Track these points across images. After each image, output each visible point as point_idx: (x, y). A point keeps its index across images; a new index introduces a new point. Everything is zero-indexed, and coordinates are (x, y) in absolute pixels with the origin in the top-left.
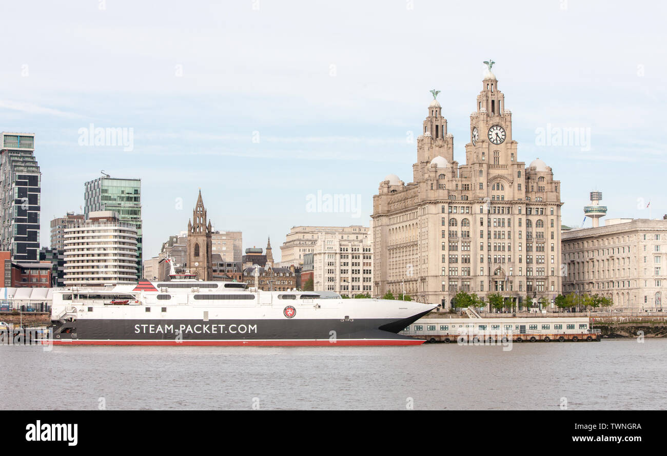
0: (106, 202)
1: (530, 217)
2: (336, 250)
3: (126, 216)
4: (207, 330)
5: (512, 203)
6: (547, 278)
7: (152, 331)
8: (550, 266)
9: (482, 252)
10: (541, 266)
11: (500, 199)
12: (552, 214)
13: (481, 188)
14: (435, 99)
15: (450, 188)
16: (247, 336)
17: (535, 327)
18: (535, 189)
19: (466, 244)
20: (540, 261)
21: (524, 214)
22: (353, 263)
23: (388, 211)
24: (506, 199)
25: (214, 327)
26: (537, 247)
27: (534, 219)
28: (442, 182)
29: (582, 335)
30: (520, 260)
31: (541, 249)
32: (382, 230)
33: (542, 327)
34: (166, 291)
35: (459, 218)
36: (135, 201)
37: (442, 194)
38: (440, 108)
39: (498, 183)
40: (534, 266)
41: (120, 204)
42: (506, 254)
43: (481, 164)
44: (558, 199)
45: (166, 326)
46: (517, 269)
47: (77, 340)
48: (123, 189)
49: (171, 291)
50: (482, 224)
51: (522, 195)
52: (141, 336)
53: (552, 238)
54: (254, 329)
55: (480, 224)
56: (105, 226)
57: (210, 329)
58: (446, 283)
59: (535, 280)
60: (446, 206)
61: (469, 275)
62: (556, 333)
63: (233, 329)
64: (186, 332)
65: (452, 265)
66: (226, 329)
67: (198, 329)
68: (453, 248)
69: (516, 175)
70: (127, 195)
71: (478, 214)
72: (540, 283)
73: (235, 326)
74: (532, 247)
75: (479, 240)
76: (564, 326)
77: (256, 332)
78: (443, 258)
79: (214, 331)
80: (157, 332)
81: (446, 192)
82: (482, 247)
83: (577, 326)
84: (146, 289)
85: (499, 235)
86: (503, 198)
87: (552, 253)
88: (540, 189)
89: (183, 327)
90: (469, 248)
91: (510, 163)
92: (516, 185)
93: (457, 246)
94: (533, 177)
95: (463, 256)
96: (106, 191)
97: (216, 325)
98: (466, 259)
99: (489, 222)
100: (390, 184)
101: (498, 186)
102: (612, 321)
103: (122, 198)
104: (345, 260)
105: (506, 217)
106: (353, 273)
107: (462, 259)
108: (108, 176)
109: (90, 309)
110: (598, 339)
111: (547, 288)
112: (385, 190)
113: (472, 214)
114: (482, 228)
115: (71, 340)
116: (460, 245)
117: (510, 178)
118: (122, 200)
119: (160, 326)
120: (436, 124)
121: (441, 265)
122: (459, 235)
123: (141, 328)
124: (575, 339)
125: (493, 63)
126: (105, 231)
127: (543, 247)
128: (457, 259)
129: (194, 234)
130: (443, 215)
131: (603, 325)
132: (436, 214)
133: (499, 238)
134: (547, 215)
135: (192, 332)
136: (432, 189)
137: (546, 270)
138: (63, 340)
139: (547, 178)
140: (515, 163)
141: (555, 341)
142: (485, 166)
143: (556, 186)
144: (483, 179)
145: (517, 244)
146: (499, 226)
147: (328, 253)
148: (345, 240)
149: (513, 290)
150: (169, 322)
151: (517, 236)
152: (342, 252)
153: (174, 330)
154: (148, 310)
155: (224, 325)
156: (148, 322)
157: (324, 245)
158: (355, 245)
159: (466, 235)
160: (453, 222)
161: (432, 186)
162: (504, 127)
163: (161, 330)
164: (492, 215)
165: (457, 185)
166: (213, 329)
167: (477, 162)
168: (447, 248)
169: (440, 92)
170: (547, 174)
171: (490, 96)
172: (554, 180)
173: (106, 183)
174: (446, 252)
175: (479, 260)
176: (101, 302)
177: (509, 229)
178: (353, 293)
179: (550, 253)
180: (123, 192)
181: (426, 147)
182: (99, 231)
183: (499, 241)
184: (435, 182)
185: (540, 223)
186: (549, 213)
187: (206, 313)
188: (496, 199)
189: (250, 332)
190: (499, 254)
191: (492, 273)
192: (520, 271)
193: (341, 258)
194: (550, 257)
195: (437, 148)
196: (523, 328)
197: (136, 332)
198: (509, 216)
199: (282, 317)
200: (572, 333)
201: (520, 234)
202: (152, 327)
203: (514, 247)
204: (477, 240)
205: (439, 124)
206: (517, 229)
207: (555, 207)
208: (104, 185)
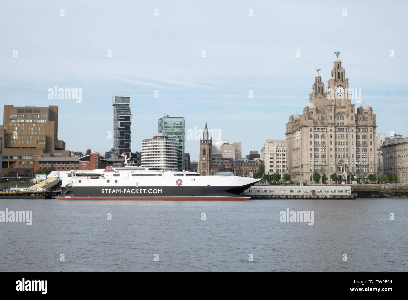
0: (166, 129)
1: (359, 134)
2: (274, 151)
3: (176, 135)
4: (138, 192)
5: (348, 126)
6: (368, 166)
7: (110, 192)
8: (370, 159)
9: (331, 152)
10: (365, 159)
11: (342, 124)
12: (371, 131)
13: (331, 118)
14: (318, 73)
15: (316, 119)
16: (157, 195)
17: (321, 191)
18: (362, 119)
19: (323, 148)
20: (364, 156)
21: (354, 132)
22: (283, 158)
23: (293, 131)
24: (345, 124)
25: (141, 190)
26: (363, 149)
27: (361, 134)
28: (311, 116)
29: (346, 196)
30: (353, 156)
31: (365, 150)
32: (289, 141)
33: (325, 191)
34: (118, 172)
35: (320, 134)
36: (181, 128)
37: (310, 122)
38: (321, 78)
39: (341, 116)
40: (361, 159)
41: (173, 130)
42: (345, 153)
43: (331, 106)
44: (374, 123)
45: (117, 190)
46: (351, 161)
47: (73, 197)
48: (175, 122)
49: (120, 172)
50: (331, 137)
51: (354, 122)
52: (105, 195)
53: (371, 144)
54: (161, 192)
55: (330, 137)
56: (159, 140)
57: (139, 191)
58: (312, 168)
59: (362, 167)
60: (313, 128)
61: (325, 163)
62: (331, 195)
63: (150, 191)
64: (127, 193)
65: (316, 159)
66: (147, 191)
67: (133, 191)
68: (316, 150)
69: (350, 112)
70: (177, 125)
71: (329, 132)
72: (365, 168)
73: (152, 190)
74: (360, 149)
75: (330, 145)
76: (337, 191)
77: (162, 193)
78: (311, 155)
79: (141, 192)
80: (112, 193)
81: (312, 121)
82: (331, 149)
83: (344, 191)
84: (109, 171)
85: (341, 143)
86: (343, 124)
87: (371, 152)
88: (365, 119)
89: (125, 190)
90: (325, 150)
91: (347, 105)
92: (350, 116)
93: (319, 149)
94: (361, 112)
95: (322, 154)
96: (166, 123)
97: (142, 189)
98: (323, 156)
99: (335, 136)
100: (294, 117)
101: (341, 117)
102: (381, 188)
103: (174, 127)
104: (279, 157)
105: (345, 133)
106: (283, 163)
107: (322, 155)
108: (168, 116)
109: (80, 182)
110: (355, 198)
111: (368, 171)
112: (291, 120)
113: (326, 132)
114: (331, 139)
115: (70, 197)
116: (320, 148)
117: (347, 113)
118: (175, 128)
119: (114, 190)
120: (319, 86)
121: (310, 158)
122: (320, 143)
123: (105, 191)
124: (342, 198)
125: (339, 53)
126: (159, 143)
127: (366, 149)
128: (319, 155)
129: (203, 144)
130: (311, 133)
131: (376, 191)
132: (307, 132)
133: (341, 144)
134: (368, 132)
135: (130, 193)
136: (305, 119)
137: (368, 161)
138: (66, 197)
139: (369, 113)
140: (350, 105)
141: (330, 199)
142: (333, 107)
143: (374, 117)
144: (332, 114)
145: (351, 148)
146: (341, 138)
147: (270, 153)
148: (280, 146)
149: (349, 171)
150: (119, 188)
151: (351, 143)
152: (278, 152)
153: (121, 192)
154: (108, 181)
155: (146, 189)
156: (108, 188)
157: (268, 149)
158: (284, 149)
159: (323, 143)
160: (316, 136)
161: (305, 118)
162: (344, 86)
163: (115, 192)
164: (337, 133)
165: (319, 117)
166: (140, 191)
167: (329, 105)
168: (313, 150)
169: (321, 69)
170: (369, 111)
171: (337, 70)
172: (373, 113)
173: (166, 119)
174: (312, 152)
175: (330, 156)
176: (86, 178)
177: (346, 140)
178: (283, 173)
179: (370, 152)
180: (175, 124)
181: (313, 98)
182: (156, 143)
183: (341, 146)
184: (307, 116)
185: (364, 137)
186: (369, 131)
187: (137, 183)
188: (340, 124)
189: (159, 193)
190: (341, 153)
191: (338, 162)
192: (352, 161)
193: (277, 155)
194: (370, 154)
195: (319, 99)
196: (314, 192)
197: (102, 193)
198: (346, 133)
199: (175, 185)
200: (340, 195)
201: (353, 142)
202: (110, 190)
203: (349, 149)
204: (329, 146)
205: (320, 86)
206: (351, 139)
207: (373, 128)
208: (165, 120)
